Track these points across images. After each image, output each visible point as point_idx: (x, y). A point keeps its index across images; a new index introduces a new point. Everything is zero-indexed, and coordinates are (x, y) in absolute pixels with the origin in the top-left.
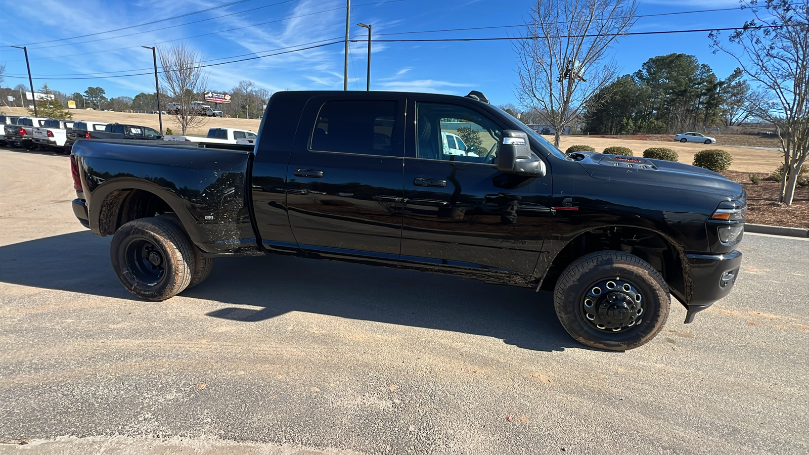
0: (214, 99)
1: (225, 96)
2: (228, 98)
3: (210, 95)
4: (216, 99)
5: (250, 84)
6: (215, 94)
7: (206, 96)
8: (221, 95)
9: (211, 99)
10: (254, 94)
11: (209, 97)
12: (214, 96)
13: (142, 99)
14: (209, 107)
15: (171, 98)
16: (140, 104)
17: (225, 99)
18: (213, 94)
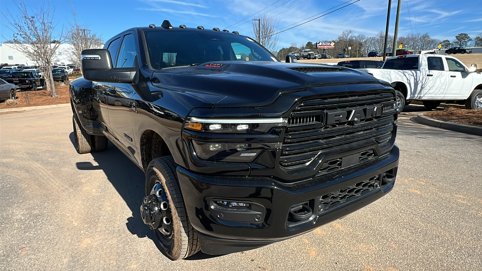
0: (323, 46)
1: (330, 44)
2: (333, 44)
3: (321, 44)
4: (325, 46)
5: (351, 32)
6: (324, 43)
7: (318, 45)
8: (328, 43)
9: (321, 46)
10: (354, 39)
11: (320, 45)
12: (323, 45)
13: (283, 52)
14: (313, 52)
15: (299, 49)
16: (281, 55)
17: (330, 45)
18: (323, 43)
